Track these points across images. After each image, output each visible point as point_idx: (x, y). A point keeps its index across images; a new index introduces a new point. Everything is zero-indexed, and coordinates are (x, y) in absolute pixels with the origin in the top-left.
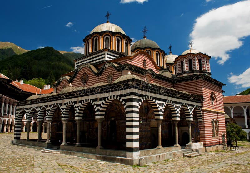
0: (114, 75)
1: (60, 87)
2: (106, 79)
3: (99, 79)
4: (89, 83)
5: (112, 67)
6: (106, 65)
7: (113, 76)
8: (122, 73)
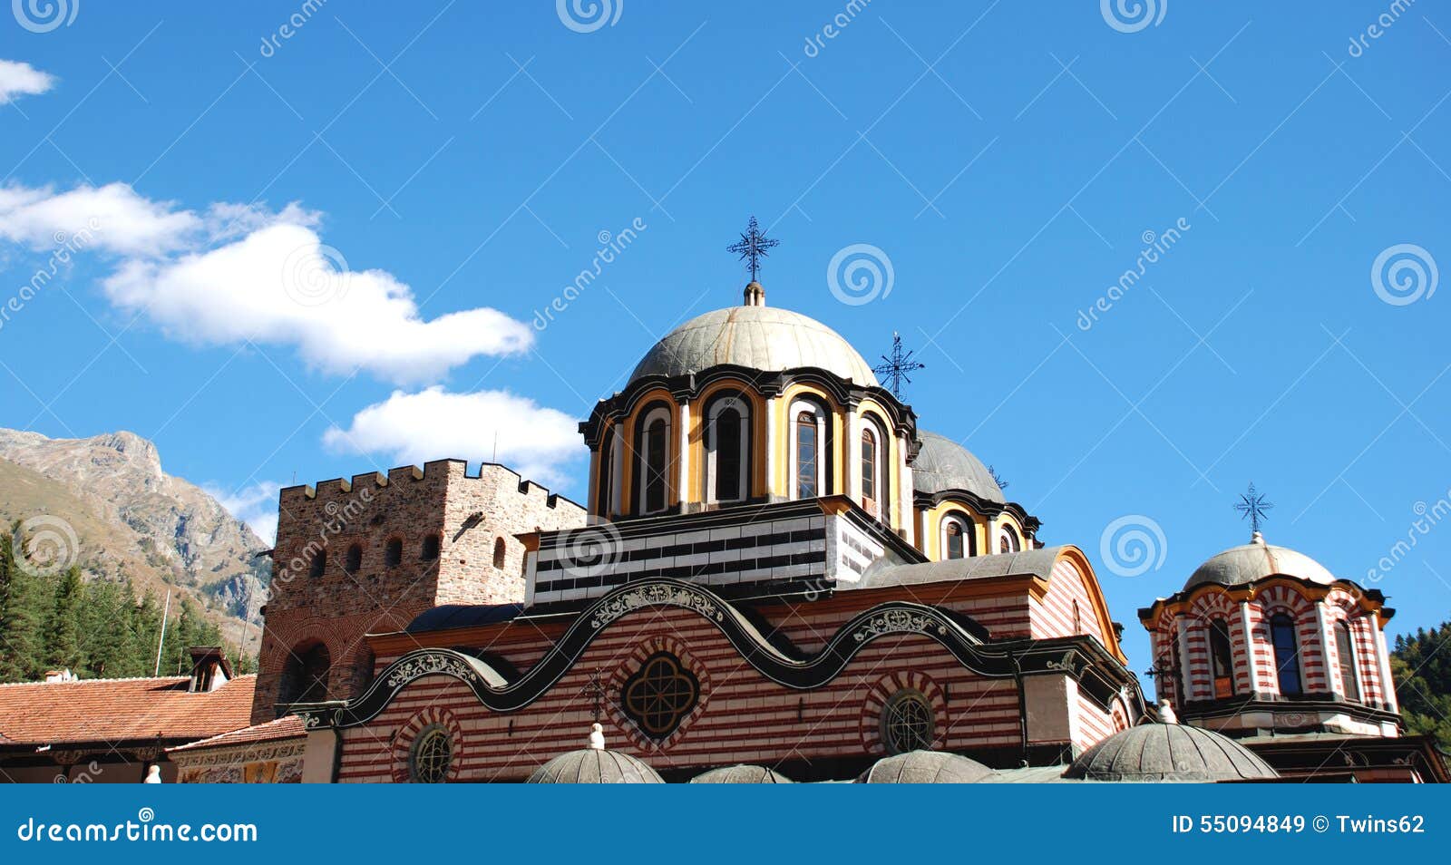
0: (948, 697)
1: (385, 731)
2: (872, 715)
3: (808, 713)
4: (708, 727)
5: (932, 641)
6: (882, 617)
7: (938, 701)
8: (1020, 692)
